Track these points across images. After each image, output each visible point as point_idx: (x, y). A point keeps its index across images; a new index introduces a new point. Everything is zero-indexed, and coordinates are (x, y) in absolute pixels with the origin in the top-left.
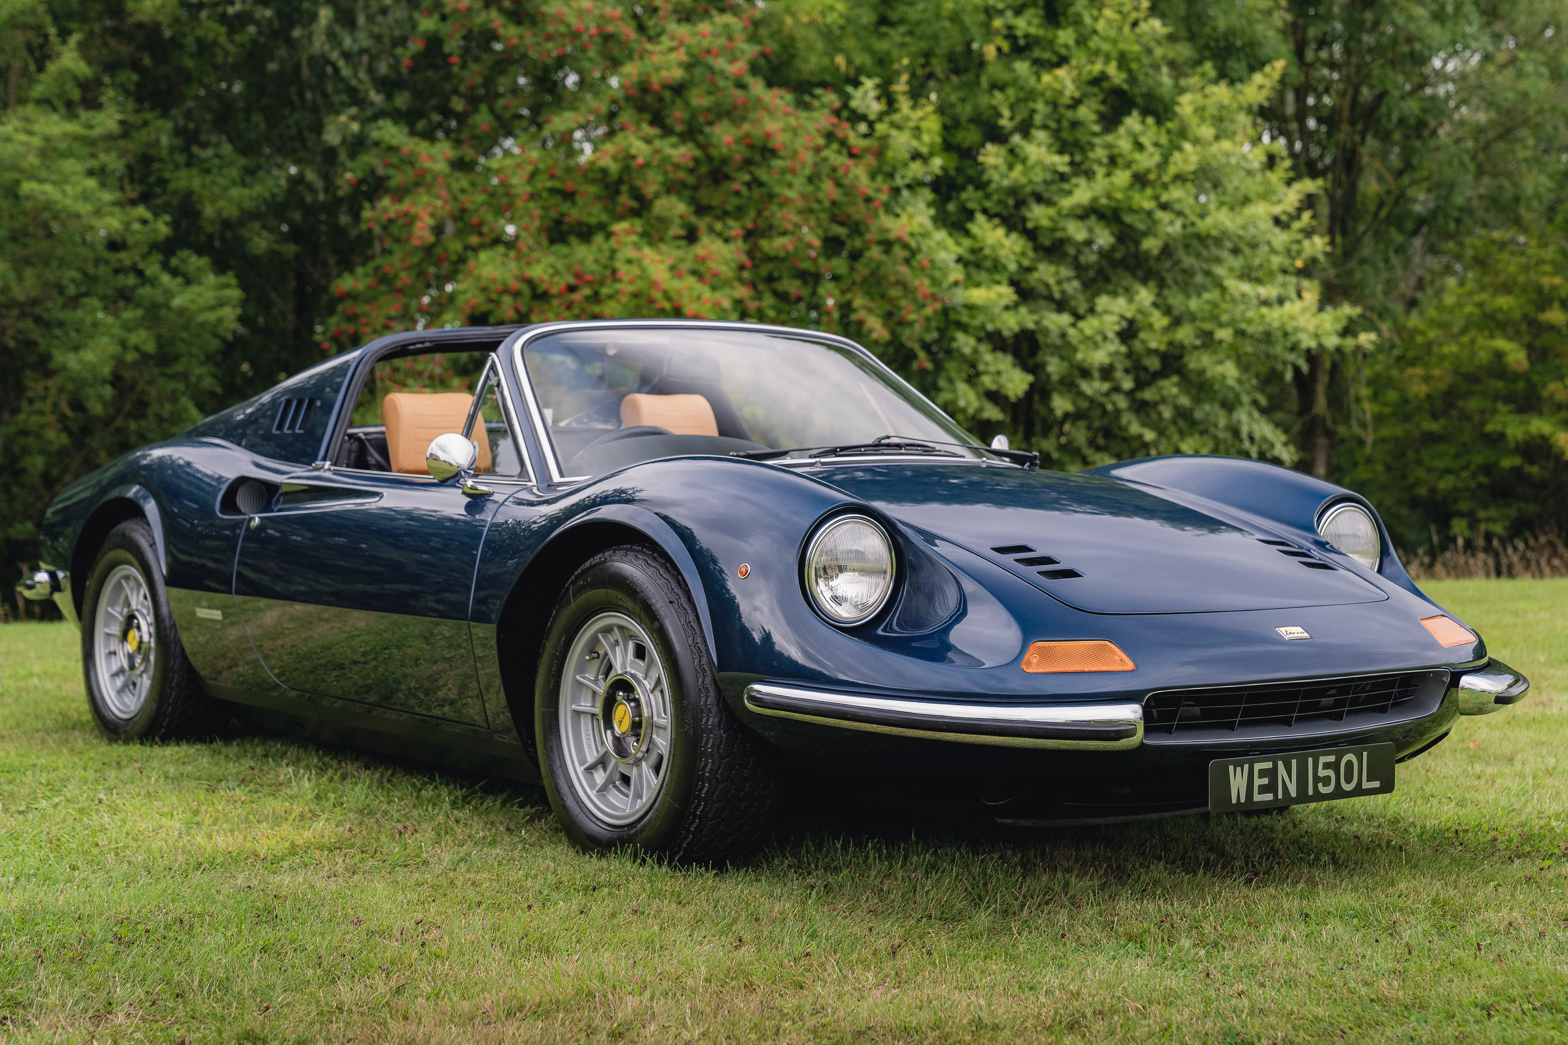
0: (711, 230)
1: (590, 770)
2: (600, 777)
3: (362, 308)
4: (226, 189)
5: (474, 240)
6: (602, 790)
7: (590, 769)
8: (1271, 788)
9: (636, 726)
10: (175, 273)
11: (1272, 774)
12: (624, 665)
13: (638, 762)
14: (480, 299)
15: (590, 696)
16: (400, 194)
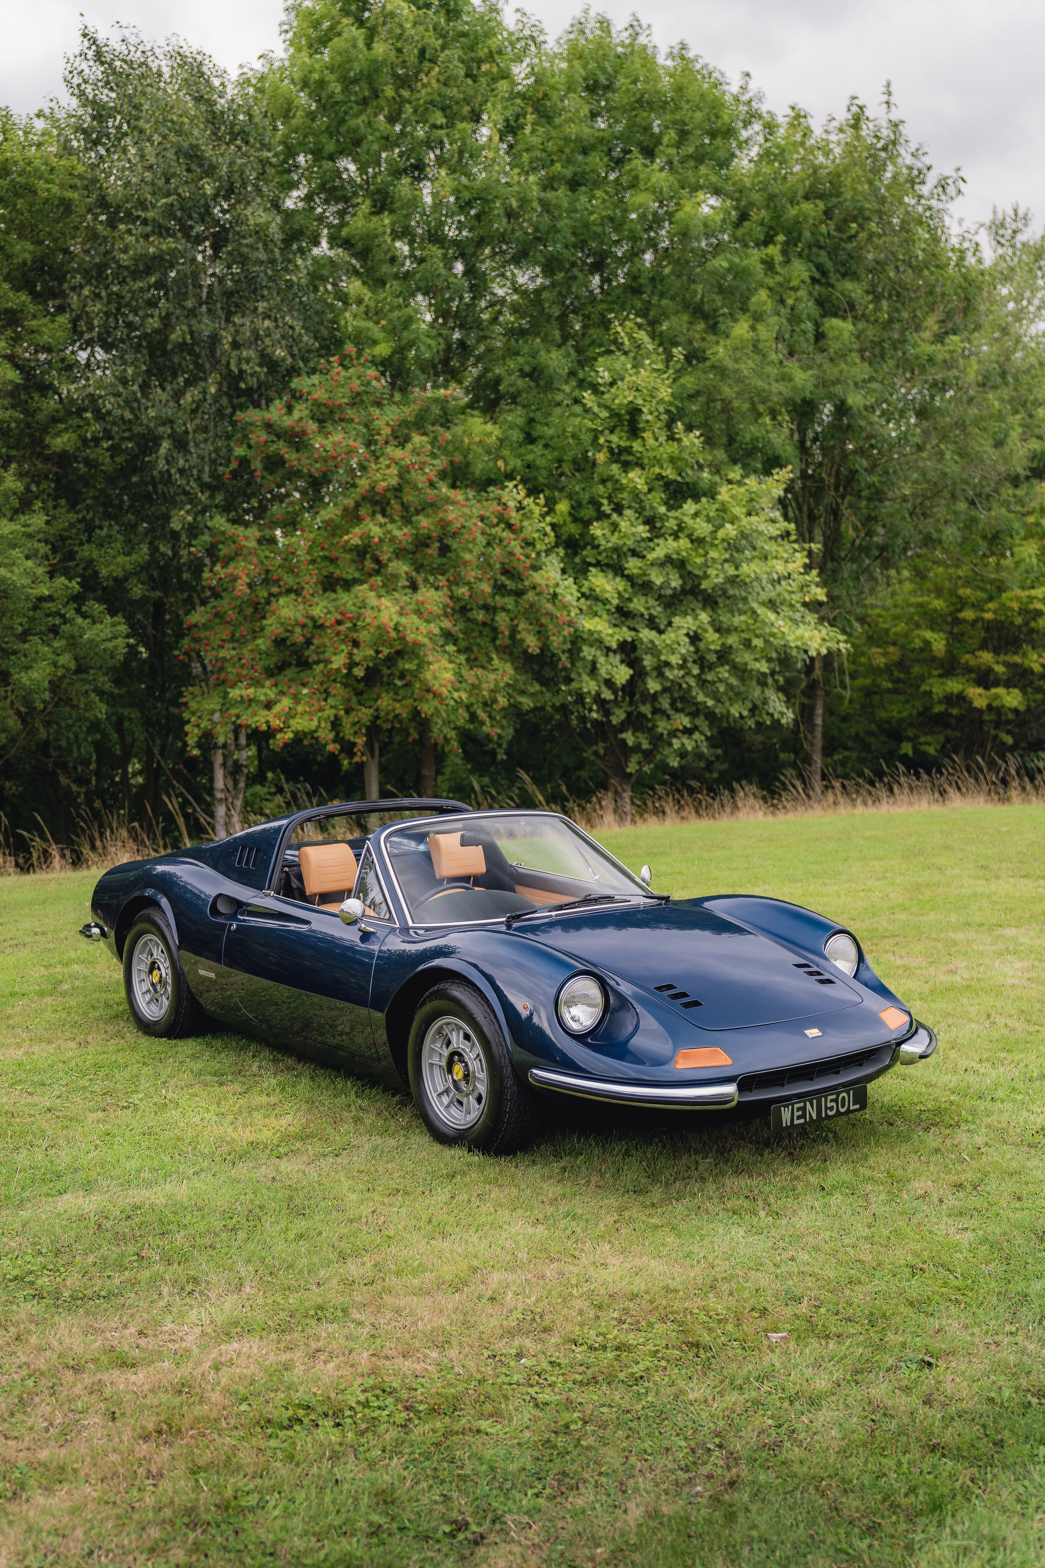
0: (426, 580)
2: (446, 1100)
3: (204, 634)
4: (114, 557)
5: (275, 590)
6: (448, 1106)
7: (439, 1095)
8: (803, 1116)
9: (466, 1077)
10: (84, 616)
11: (803, 1109)
12: (458, 1043)
13: (467, 1095)
14: (281, 630)
15: (439, 1056)
16: (227, 561)
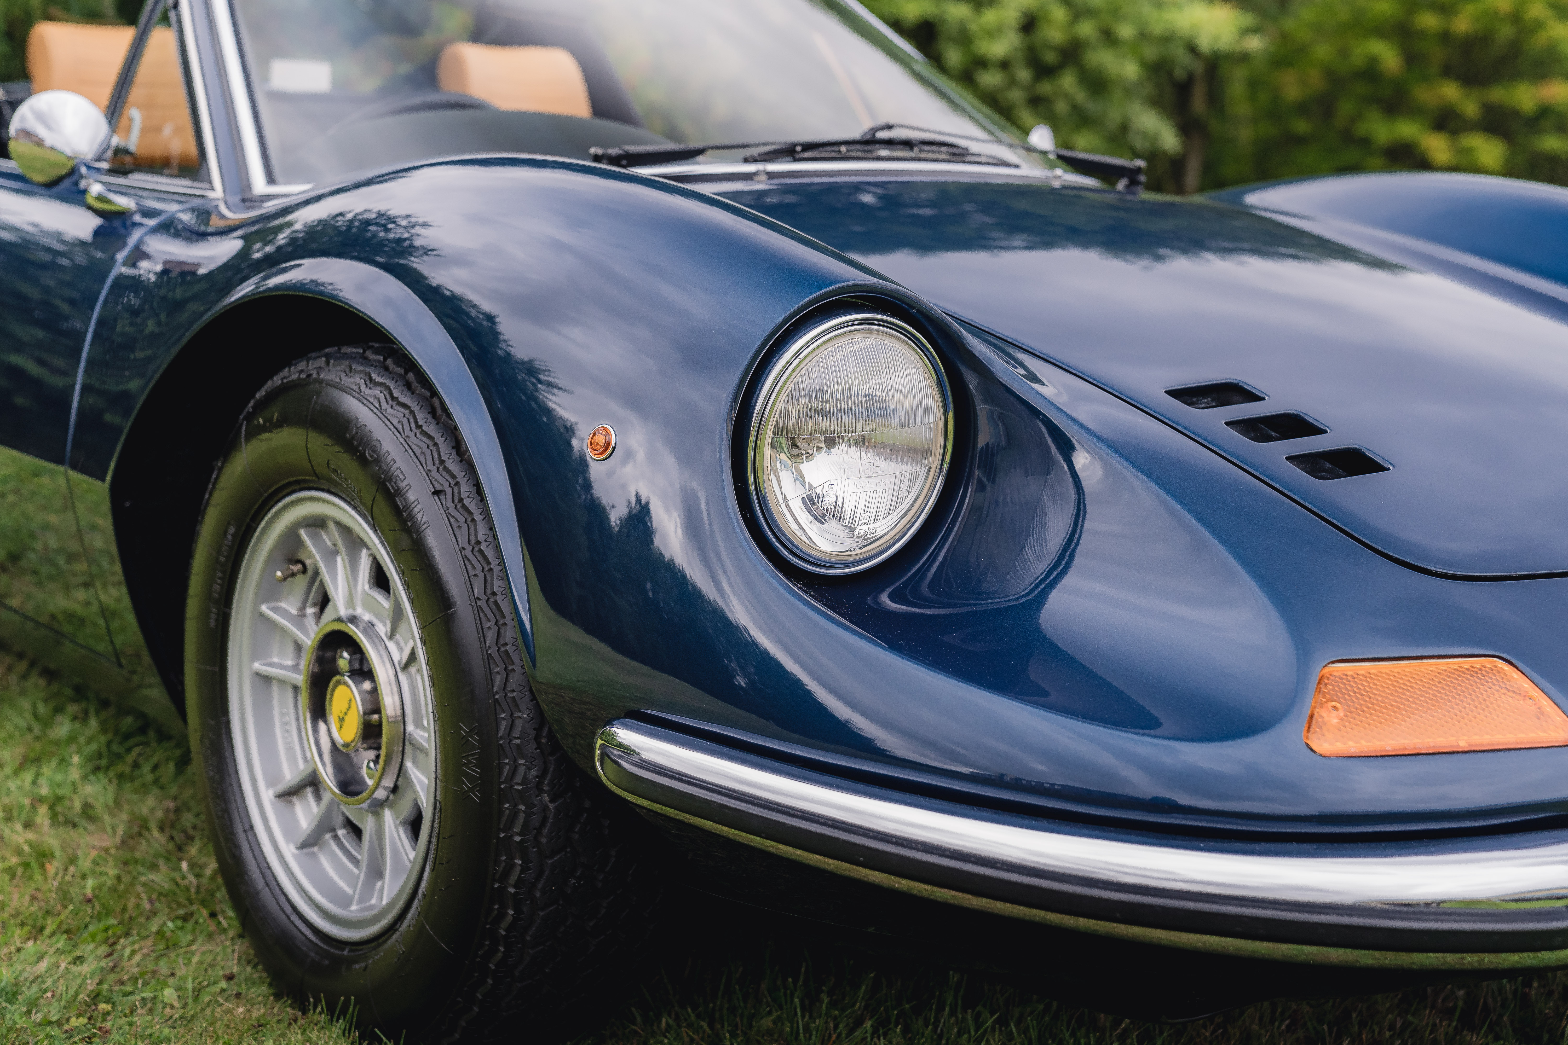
1: (288, 794)
2: (306, 813)
7: (282, 798)
9: (373, 731)
12: (351, 602)
13: (377, 807)
15: (290, 649)
